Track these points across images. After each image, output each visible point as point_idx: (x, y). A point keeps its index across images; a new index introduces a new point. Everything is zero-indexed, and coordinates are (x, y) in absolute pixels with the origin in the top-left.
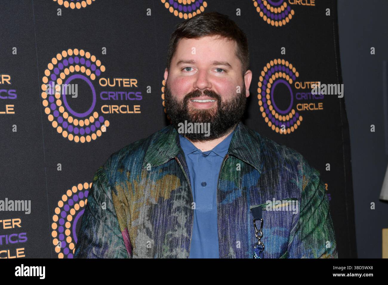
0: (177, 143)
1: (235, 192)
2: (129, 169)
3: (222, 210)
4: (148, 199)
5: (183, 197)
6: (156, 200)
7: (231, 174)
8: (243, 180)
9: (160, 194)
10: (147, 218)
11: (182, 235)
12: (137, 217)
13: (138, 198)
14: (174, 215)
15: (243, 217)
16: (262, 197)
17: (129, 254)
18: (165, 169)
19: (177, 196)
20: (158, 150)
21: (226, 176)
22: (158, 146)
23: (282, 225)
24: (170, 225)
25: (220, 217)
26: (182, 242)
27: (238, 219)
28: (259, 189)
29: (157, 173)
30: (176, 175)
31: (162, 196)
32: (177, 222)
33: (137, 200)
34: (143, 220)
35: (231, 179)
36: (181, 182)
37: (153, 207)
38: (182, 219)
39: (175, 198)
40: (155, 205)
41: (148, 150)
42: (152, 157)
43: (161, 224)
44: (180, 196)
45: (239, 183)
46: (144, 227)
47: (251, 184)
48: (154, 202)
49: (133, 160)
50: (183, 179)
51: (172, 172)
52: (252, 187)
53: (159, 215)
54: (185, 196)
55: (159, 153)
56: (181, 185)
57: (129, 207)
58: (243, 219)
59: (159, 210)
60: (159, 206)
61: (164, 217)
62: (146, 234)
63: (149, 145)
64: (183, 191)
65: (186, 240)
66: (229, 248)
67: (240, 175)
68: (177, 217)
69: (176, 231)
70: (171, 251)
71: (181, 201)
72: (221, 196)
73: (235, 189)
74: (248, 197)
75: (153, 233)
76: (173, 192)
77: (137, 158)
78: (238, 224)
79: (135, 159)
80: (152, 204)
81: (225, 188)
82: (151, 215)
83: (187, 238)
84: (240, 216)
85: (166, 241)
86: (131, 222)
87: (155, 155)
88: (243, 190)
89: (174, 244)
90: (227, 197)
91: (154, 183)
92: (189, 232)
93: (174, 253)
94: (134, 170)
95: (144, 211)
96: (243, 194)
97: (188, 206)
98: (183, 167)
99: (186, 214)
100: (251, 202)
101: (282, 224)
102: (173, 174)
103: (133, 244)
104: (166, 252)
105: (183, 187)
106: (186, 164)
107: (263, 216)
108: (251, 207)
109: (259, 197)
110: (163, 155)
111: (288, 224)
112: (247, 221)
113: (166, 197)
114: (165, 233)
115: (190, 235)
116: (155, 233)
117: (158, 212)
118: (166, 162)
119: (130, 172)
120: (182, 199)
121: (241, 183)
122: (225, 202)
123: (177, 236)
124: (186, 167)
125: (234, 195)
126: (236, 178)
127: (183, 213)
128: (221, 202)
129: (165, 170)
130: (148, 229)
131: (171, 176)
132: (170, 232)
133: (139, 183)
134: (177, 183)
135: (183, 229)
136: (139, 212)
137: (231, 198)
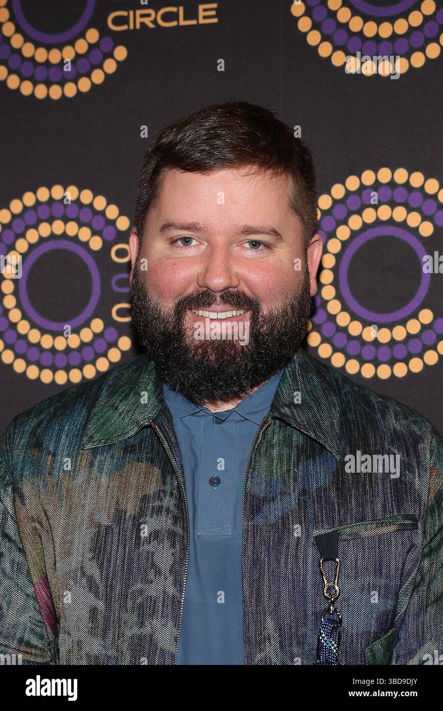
0: (155, 392)
1: (281, 500)
2: (51, 449)
3: (254, 537)
4: (92, 514)
5: (168, 510)
6: (109, 516)
7: (275, 461)
8: (300, 473)
9: (117, 502)
10: (90, 555)
11: (164, 592)
12: (68, 554)
13: (70, 512)
14: (146, 547)
15: (296, 553)
16: (339, 512)
17: (49, 630)
18: (129, 449)
19: (153, 507)
20: (116, 408)
21: (264, 462)
22: (116, 399)
23: (381, 574)
24: (139, 569)
25: (249, 552)
26: (163, 606)
27: (286, 559)
28: (333, 494)
29: (112, 457)
30: (152, 462)
31: (123, 507)
32: (153, 564)
33: (68, 516)
34: (80, 558)
35: (275, 471)
36: (164, 477)
37: (103, 533)
38: (164, 556)
39: (149, 513)
40: (107, 528)
41: (95, 410)
42: (104, 424)
43: (119, 568)
44: (161, 507)
45: (291, 480)
46: (83, 574)
47: (317, 483)
48: (105, 521)
49: (61, 430)
50: (168, 470)
51: (145, 455)
52: (319, 489)
53: (114, 547)
54: (172, 508)
55: (118, 415)
56: (164, 483)
57: (50, 530)
58: (296, 557)
59: (116, 537)
60: (116, 530)
61: (125, 553)
62: (87, 589)
63: (97, 398)
64: (167, 498)
65: (173, 602)
66: (265, 620)
67: (294, 464)
68: (153, 553)
69: (152, 582)
70: (142, 624)
71: (163, 518)
72: (252, 506)
73: (283, 494)
74: (310, 511)
75: (101, 587)
76: (145, 498)
77: (69, 426)
78: (286, 567)
79: (67, 428)
80: (100, 526)
81: (260, 490)
82: (99, 549)
83: (174, 597)
84: (292, 551)
85: (130, 604)
86: (55, 564)
87: (109, 420)
88: (300, 495)
89: (148, 611)
90: (265, 508)
91: (104, 480)
92: (178, 583)
93: (147, 630)
94: (63, 450)
95: (82, 540)
96: (299, 504)
97: (179, 530)
98: (168, 444)
99: (173, 545)
100: (316, 523)
101: (380, 570)
102: (147, 460)
103: (58, 611)
104: (130, 628)
105: (168, 488)
106: (176, 438)
107: (340, 552)
108: (316, 533)
109: (333, 511)
110: (127, 420)
111: (393, 571)
112: (305, 562)
113: (131, 509)
114: (128, 587)
115: (181, 591)
116: (106, 587)
117: (112, 542)
118: (132, 433)
119: (54, 455)
120: (164, 513)
121: (295, 480)
122: (260, 520)
123: (154, 594)
124: (175, 446)
125: (278, 505)
126: (285, 468)
127: (167, 544)
128: (252, 519)
129: (131, 452)
130: (90, 579)
131: (143, 465)
132: (139, 586)
133: (74, 479)
134: (154, 479)
135: (166, 578)
136: (71, 543)
137: (273, 512)
